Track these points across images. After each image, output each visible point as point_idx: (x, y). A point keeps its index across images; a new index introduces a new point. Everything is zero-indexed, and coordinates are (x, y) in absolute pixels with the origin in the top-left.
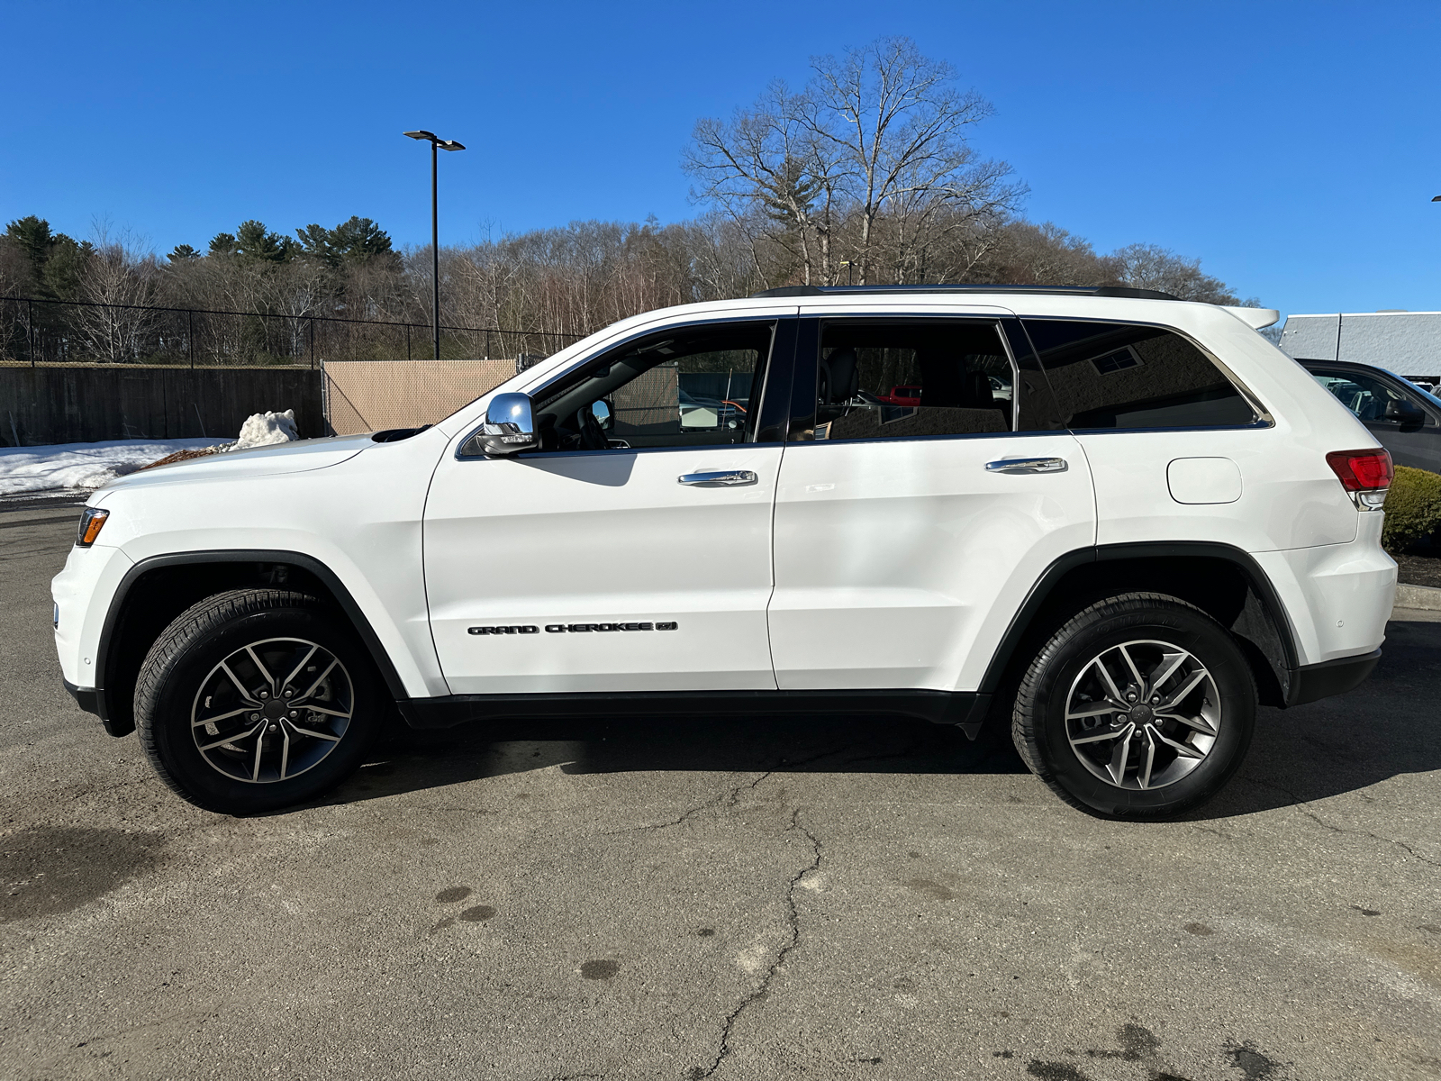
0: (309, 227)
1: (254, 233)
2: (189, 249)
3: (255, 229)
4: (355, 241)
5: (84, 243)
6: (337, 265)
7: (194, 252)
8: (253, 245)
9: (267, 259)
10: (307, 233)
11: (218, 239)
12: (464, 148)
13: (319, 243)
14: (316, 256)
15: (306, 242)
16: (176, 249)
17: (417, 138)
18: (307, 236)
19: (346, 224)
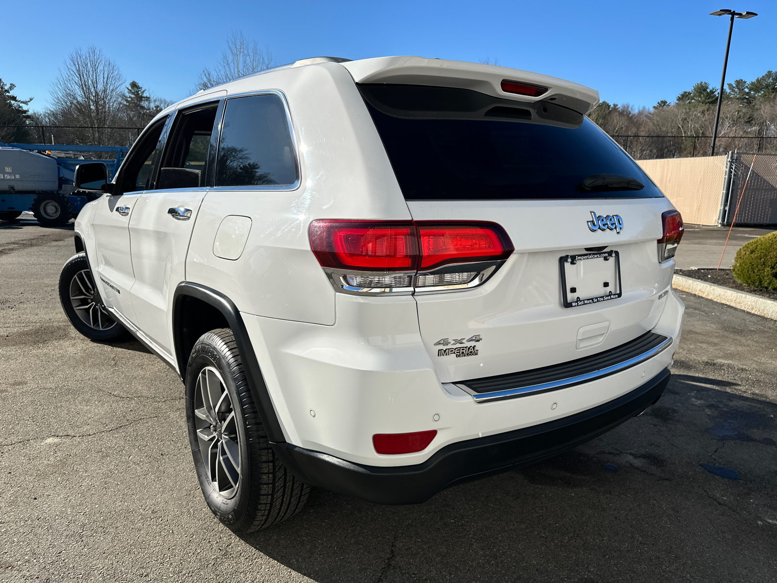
0: (737, 81)
1: (702, 89)
2: (664, 103)
3: (702, 86)
4: (767, 86)
5: (614, 105)
6: (751, 103)
7: (668, 104)
8: (700, 96)
9: (706, 103)
10: (734, 85)
11: (682, 95)
12: (757, 15)
13: (741, 90)
14: (738, 99)
15: (733, 91)
16: (658, 103)
17: (720, 15)
18: (734, 87)
19: (763, 77)
